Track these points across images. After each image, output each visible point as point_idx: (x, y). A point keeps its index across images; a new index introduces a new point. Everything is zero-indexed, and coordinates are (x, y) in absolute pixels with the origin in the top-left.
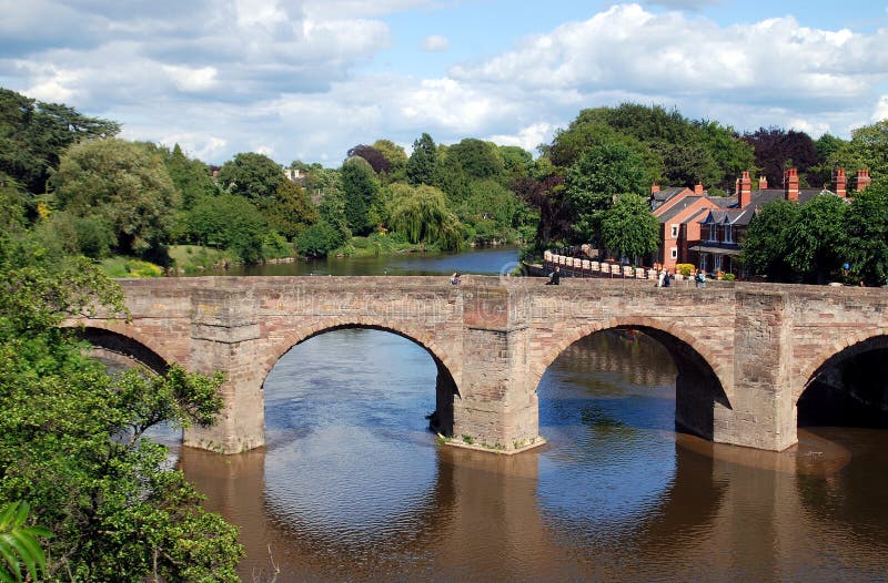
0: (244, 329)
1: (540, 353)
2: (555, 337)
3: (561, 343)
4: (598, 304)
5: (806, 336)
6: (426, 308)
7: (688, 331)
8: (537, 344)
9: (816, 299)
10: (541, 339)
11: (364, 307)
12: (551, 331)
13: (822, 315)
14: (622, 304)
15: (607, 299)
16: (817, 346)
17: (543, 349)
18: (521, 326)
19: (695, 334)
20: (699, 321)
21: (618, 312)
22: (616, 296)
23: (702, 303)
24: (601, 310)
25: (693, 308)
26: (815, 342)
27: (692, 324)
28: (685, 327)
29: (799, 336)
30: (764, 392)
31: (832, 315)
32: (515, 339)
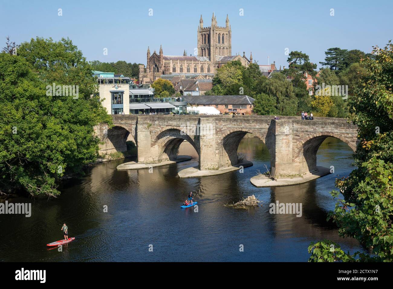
1: (296, 144)
2: (300, 139)
3: (302, 141)
4: (315, 127)
6: (261, 126)
7: (347, 139)
8: (295, 141)
10: (296, 139)
11: (243, 126)
12: (299, 136)
14: (322, 127)
15: (317, 125)
17: (296, 143)
18: (286, 134)
19: (349, 140)
20: (350, 135)
21: (321, 130)
22: (321, 124)
23: (351, 128)
24: (315, 129)
25: (348, 130)
27: (348, 136)
28: (345, 137)
32: (281, 138)
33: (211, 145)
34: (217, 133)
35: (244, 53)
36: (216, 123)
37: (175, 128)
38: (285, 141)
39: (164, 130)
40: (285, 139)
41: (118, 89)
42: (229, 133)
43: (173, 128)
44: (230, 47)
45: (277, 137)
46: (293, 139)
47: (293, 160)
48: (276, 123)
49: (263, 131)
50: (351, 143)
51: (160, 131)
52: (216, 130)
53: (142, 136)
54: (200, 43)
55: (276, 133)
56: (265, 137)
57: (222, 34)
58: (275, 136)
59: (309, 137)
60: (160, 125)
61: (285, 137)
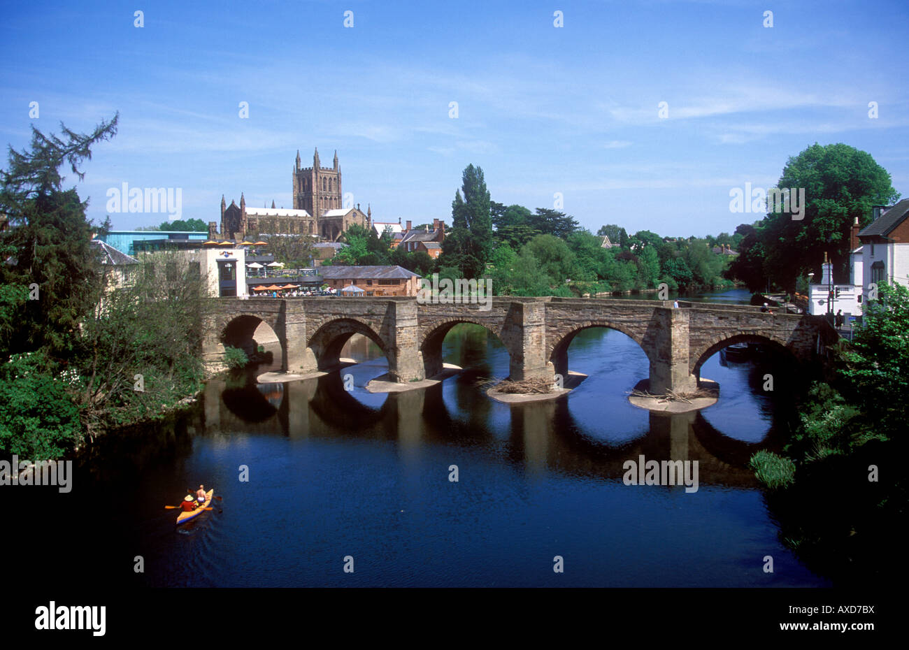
0: (407, 321)
1: (550, 338)
2: (558, 331)
3: (561, 334)
4: (581, 314)
5: (697, 334)
7: (630, 329)
8: (550, 334)
9: (701, 312)
10: (551, 331)
12: (556, 327)
13: (705, 322)
16: (703, 340)
17: (552, 337)
18: (537, 324)
20: (636, 325)
21: (591, 318)
24: (582, 316)
26: (702, 337)
28: (628, 326)
29: (693, 334)
30: (666, 365)
31: (711, 323)
32: (531, 330)
33: (412, 343)
34: (420, 324)
35: (359, 205)
36: (419, 308)
37: (347, 317)
38: (535, 334)
39: (328, 320)
40: (536, 332)
41: (228, 258)
42: (440, 324)
43: (343, 317)
44: (340, 197)
45: (526, 329)
46: (547, 331)
47: (546, 363)
48: (524, 309)
49: (496, 320)
50: (638, 335)
51: (322, 322)
52: (418, 319)
53: (293, 330)
54: (297, 190)
55: (524, 324)
56: (501, 329)
57: (328, 178)
58: (522, 327)
59: (572, 328)
60: (322, 314)
61: (535, 329)
